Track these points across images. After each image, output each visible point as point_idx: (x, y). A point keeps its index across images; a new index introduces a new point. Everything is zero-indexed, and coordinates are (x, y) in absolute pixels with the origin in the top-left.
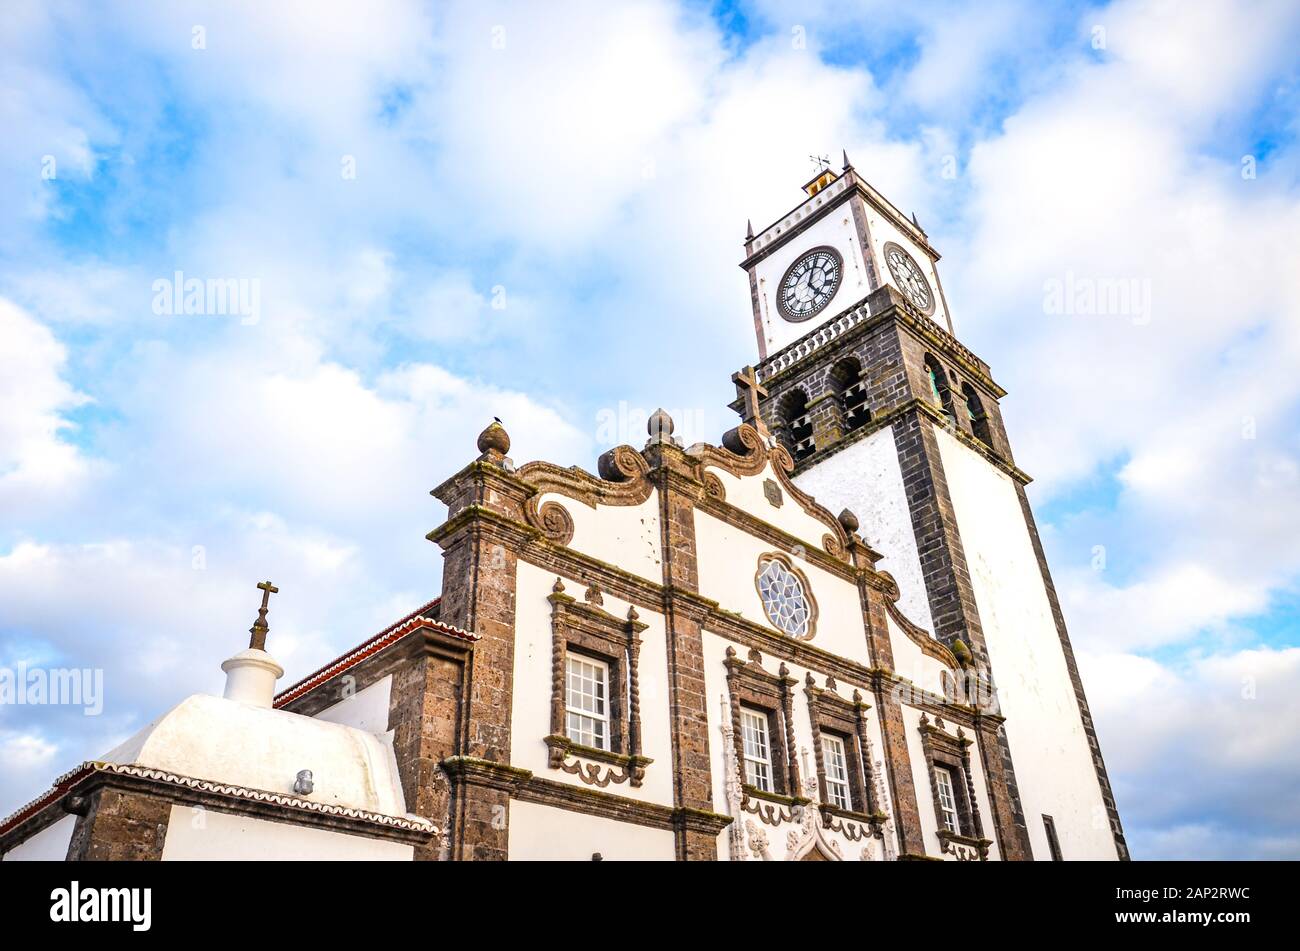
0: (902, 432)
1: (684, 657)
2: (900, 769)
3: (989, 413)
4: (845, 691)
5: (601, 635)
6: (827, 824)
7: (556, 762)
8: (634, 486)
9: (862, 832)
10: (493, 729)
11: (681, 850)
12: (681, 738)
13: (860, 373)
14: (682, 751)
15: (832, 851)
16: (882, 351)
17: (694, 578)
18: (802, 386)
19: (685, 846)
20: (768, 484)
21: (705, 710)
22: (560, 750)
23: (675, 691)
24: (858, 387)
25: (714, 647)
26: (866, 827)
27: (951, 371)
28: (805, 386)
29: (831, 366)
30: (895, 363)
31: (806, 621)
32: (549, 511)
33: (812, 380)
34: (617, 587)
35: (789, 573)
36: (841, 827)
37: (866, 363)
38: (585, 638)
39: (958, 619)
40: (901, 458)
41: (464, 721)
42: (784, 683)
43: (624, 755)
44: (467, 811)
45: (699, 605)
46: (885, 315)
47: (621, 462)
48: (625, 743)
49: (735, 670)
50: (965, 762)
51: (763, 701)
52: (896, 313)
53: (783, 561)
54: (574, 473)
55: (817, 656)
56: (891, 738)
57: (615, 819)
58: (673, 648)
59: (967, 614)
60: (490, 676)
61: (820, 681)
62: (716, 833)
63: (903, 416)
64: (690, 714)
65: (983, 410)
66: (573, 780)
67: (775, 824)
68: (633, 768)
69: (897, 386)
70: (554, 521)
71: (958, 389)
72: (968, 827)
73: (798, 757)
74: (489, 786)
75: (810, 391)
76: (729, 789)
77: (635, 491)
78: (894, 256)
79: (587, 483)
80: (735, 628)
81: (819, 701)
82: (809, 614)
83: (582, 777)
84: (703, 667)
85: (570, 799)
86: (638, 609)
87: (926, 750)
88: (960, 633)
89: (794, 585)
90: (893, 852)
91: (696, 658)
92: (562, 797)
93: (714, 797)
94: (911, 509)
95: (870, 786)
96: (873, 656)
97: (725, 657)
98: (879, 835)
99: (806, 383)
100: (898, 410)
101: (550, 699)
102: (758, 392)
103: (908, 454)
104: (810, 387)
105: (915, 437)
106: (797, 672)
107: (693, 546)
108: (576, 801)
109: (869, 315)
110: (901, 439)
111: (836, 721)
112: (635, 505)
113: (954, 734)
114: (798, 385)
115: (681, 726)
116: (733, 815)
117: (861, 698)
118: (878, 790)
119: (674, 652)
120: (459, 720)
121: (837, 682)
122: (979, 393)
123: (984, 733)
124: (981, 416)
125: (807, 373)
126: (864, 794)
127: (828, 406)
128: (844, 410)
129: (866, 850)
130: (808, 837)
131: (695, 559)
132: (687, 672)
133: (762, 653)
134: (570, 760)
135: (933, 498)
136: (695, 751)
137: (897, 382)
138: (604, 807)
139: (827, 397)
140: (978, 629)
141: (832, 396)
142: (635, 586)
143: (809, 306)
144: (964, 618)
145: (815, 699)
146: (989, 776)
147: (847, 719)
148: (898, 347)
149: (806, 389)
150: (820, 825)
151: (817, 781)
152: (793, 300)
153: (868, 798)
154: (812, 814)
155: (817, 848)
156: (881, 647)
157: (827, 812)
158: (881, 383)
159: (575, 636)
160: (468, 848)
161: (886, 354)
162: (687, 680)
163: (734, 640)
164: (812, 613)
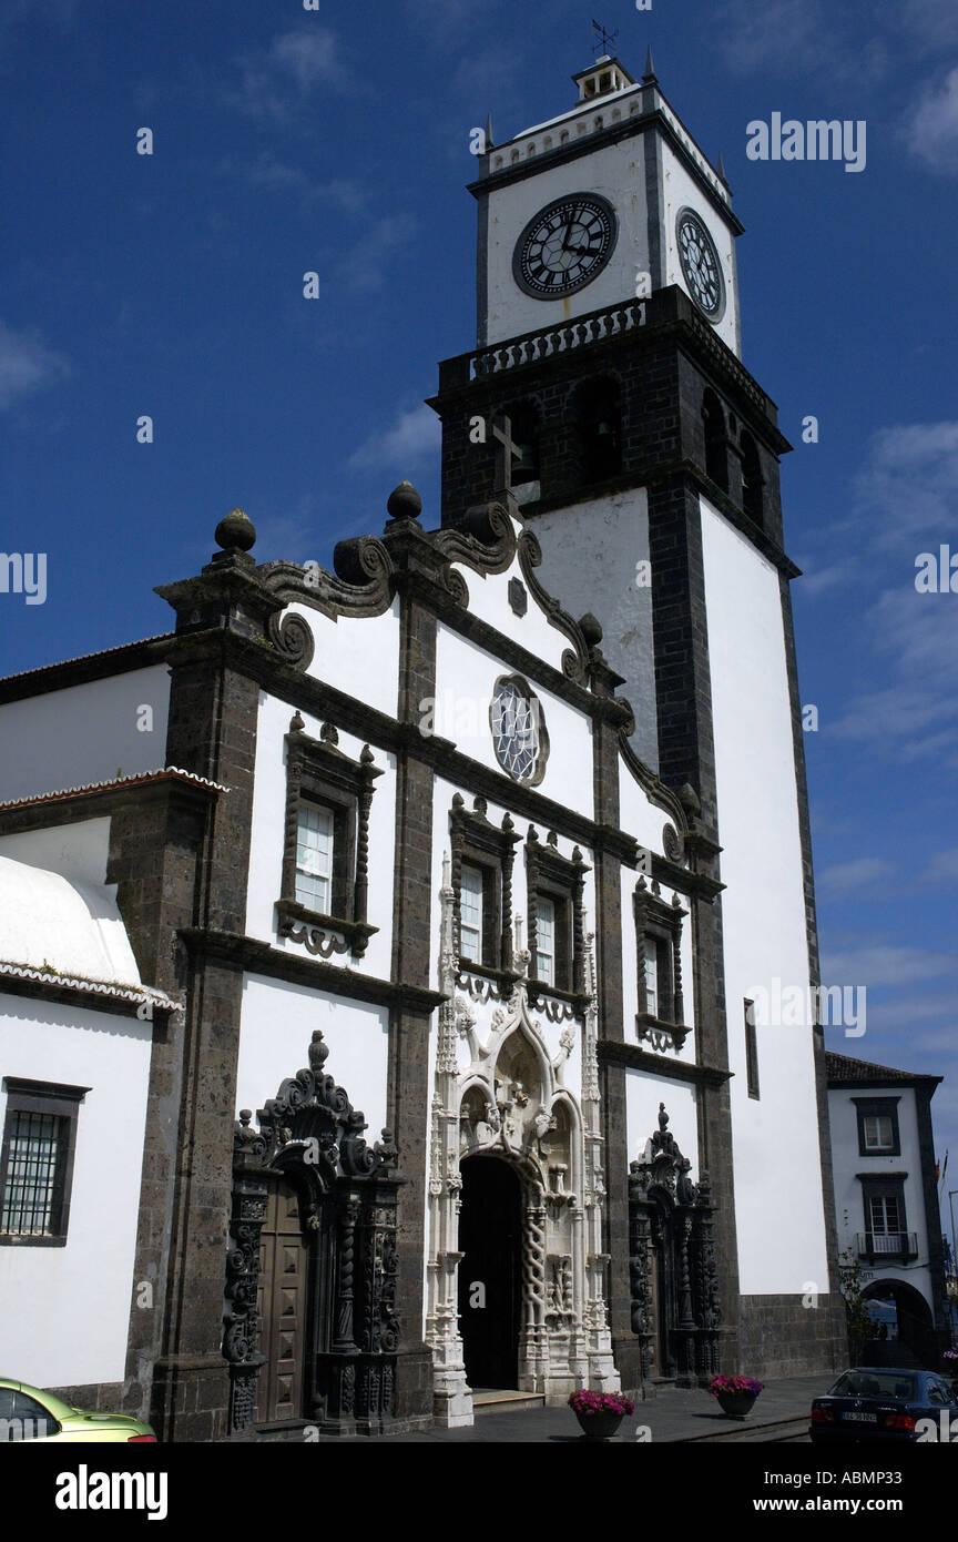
0: (661, 499)
1: (414, 808)
2: (611, 941)
3: (766, 476)
4: (565, 847)
5: (333, 781)
6: (532, 1003)
7: (284, 930)
8: (376, 590)
9: (565, 1013)
10: (232, 893)
11: (395, 1029)
12: (405, 902)
13: (618, 403)
14: (405, 918)
15: (534, 1033)
16: (652, 380)
18: (534, 399)
19: (399, 1025)
20: (513, 585)
21: (430, 871)
22: (288, 916)
23: (403, 848)
26: (569, 1006)
27: (731, 415)
28: (539, 400)
29: (579, 381)
30: (668, 402)
31: (535, 760)
32: (291, 626)
33: (550, 394)
34: (354, 723)
36: (545, 1006)
37: (628, 390)
38: (319, 784)
40: (652, 534)
41: (203, 885)
42: (506, 838)
43: (348, 922)
44: (206, 985)
45: (436, 749)
46: (667, 330)
48: (350, 909)
49: (460, 823)
50: (676, 936)
51: (482, 858)
52: (681, 330)
53: (519, 686)
55: (543, 807)
56: (608, 905)
57: (336, 993)
58: (404, 797)
59: (703, 752)
60: (230, 833)
61: (543, 835)
62: (430, 1012)
63: (665, 478)
64: (414, 875)
65: (759, 471)
66: (300, 951)
67: (482, 1001)
68: (356, 939)
69: (666, 434)
70: (296, 638)
71: (736, 440)
72: (669, 1010)
73: (512, 926)
74: (227, 958)
75: (543, 408)
76: (444, 963)
77: (378, 596)
78: (687, 230)
79: (329, 588)
80: (464, 772)
81: (539, 859)
82: (538, 752)
83: (308, 948)
84: (431, 819)
85: (297, 971)
86: (373, 750)
87: (639, 921)
90: (594, 1036)
91: (426, 809)
92: (290, 970)
93: (430, 973)
94: (655, 605)
95: (579, 962)
96: (600, 804)
97: (450, 807)
99: (541, 396)
100: (661, 468)
101: (282, 857)
102: (513, 455)
103: (663, 531)
104: (546, 403)
105: (676, 511)
106: (521, 825)
107: (433, 668)
108: (302, 974)
109: (642, 321)
110: (658, 510)
111: (553, 884)
112: (377, 615)
113: (669, 903)
114: (531, 395)
115: (406, 890)
116: (447, 992)
117: (581, 858)
118: (587, 966)
119: (404, 801)
120: (198, 882)
121: (560, 838)
122: (761, 449)
123: (700, 902)
124: (757, 480)
125: (545, 382)
126: (572, 971)
127: (566, 436)
129: (567, 1033)
130: (513, 1016)
131: (435, 687)
132: (417, 825)
133: (488, 803)
134: (298, 928)
136: (418, 918)
137: (665, 429)
138: (328, 981)
139: (567, 425)
140: (712, 772)
141: (573, 423)
142: (373, 721)
143: (558, 279)
144: (697, 757)
145: (535, 858)
146: (698, 952)
147: (563, 882)
148: (676, 379)
149: (539, 405)
150: (526, 1004)
151: (529, 955)
152: (538, 263)
153: (574, 973)
154: (521, 993)
155: (520, 1029)
156: (609, 796)
157: (536, 989)
158: (642, 424)
159: (309, 782)
160: (207, 1027)
161: (657, 385)
162: (415, 836)
163: (462, 786)
164: (542, 750)
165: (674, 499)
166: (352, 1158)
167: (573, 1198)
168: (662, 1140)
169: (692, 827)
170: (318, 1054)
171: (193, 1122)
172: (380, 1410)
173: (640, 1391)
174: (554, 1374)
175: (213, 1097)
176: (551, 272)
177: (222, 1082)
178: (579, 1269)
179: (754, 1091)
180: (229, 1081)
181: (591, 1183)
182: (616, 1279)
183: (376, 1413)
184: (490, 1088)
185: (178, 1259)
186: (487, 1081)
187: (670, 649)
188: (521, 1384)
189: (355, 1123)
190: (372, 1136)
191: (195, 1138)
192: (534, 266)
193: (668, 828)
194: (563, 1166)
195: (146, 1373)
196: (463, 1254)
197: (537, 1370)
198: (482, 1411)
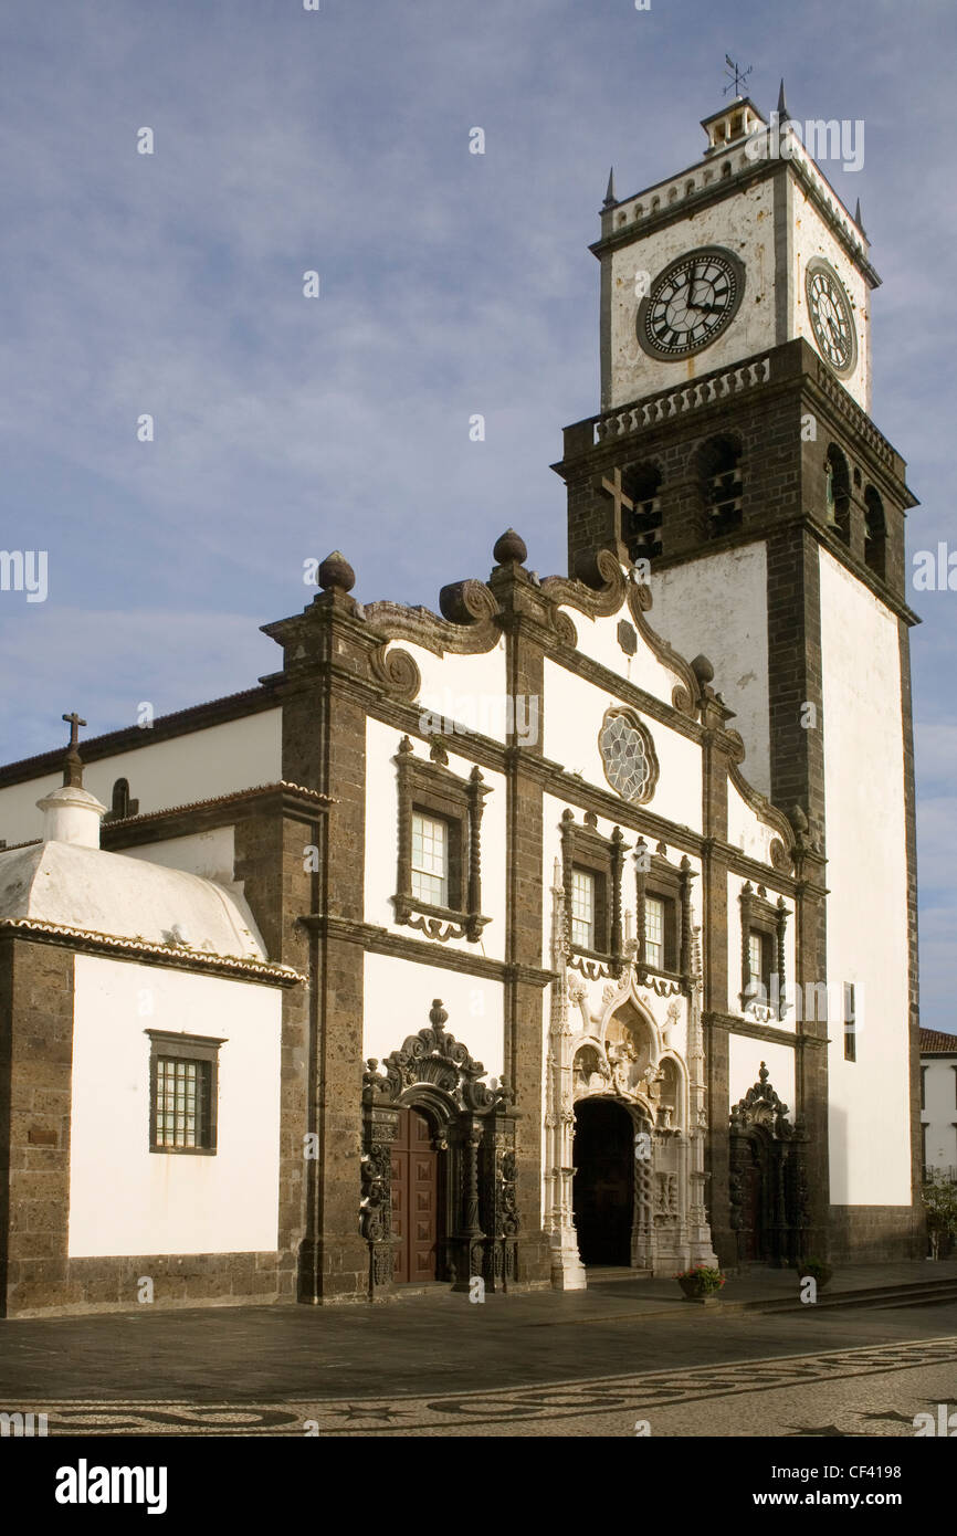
0: (780, 551)
1: (524, 820)
3: (891, 530)
4: (673, 856)
5: (446, 796)
6: (641, 981)
7: (402, 918)
8: (482, 630)
10: (349, 888)
11: (510, 999)
12: (516, 898)
13: (739, 459)
14: (517, 912)
16: (775, 436)
18: (657, 461)
19: (515, 996)
20: (623, 626)
21: (541, 873)
22: (407, 907)
23: (513, 854)
24: (733, 476)
25: (553, 808)
27: (856, 469)
28: (662, 462)
29: (702, 439)
30: (786, 460)
31: (644, 782)
32: (396, 660)
33: (672, 454)
34: (462, 746)
35: (632, 730)
36: (654, 984)
37: (750, 447)
38: (430, 799)
40: (770, 585)
42: (615, 848)
43: (463, 912)
44: (329, 961)
45: (545, 769)
46: (790, 384)
47: (470, 601)
48: (463, 902)
49: (570, 834)
51: (594, 864)
52: (805, 384)
53: (627, 717)
54: (420, 615)
55: (652, 822)
57: (454, 970)
58: (514, 810)
60: (345, 838)
61: (652, 846)
62: (543, 986)
63: (783, 531)
64: (526, 877)
65: (883, 525)
66: (417, 935)
67: (594, 979)
68: (472, 929)
69: (786, 489)
70: (401, 672)
71: (860, 495)
73: (622, 920)
74: (347, 940)
75: (666, 470)
76: (556, 946)
77: (484, 636)
78: (817, 281)
79: (433, 626)
80: (575, 791)
81: (650, 868)
82: (648, 775)
83: (425, 932)
84: (541, 830)
85: (415, 952)
86: (482, 769)
89: (637, 744)
91: (536, 821)
92: (409, 951)
93: (543, 952)
94: (771, 650)
96: (707, 821)
97: (561, 821)
99: (664, 456)
100: (780, 524)
101: (397, 859)
103: (781, 581)
104: (668, 464)
105: (793, 562)
106: (630, 836)
107: (541, 702)
108: (421, 954)
109: (767, 377)
110: (776, 561)
111: (662, 886)
112: (483, 652)
114: (654, 457)
115: (518, 888)
116: (559, 970)
117: (688, 865)
118: (693, 953)
119: (514, 814)
121: (668, 847)
122: (885, 501)
125: (667, 443)
127: (689, 495)
128: (707, 503)
131: (542, 716)
132: (527, 835)
133: (597, 816)
134: (415, 917)
136: (529, 911)
137: (786, 484)
138: (446, 960)
139: (689, 483)
141: (695, 482)
142: (482, 745)
143: (682, 339)
147: (670, 884)
148: (798, 433)
149: (662, 466)
152: (662, 324)
156: (718, 813)
158: (764, 480)
159: (421, 796)
160: (331, 993)
161: (779, 441)
162: (524, 843)
163: (572, 802)
164: (651, 774)
165: (792, 550)
171: (324, 1067)
175: (341, 1048)
176: (675, 332)
185: (318, 1167)
187: (785, 689)
191: (327, 1079)
192: (659, 327)
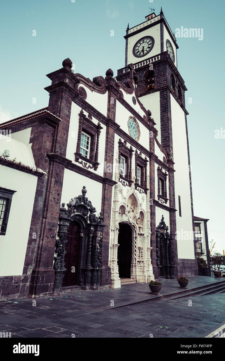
0: (162, 93)
1: (110, 139)
2: (152, 178)
3: (182, 95)
4: (143, 156)
5: (91, 128)
6: (136, 188)
7: (77, 160)
8: (102, 88)
9: (143, 192)
10: (62, 147)
11: (104, 189)
12: (107, 160)
13: (154, 75)
15: (136, 196)
17: (114, 118)
19: (105, 188)
20: (133, 98)
21: (113, 154)
22: (78, 157)
23: (107, 147)
24: (152, 79)
25: (117, 138)
26: (144, 190)
27: (176, 80)
28: (137, 76)
29: (146, 72)
30: (164, 74)
31: (137, 136)
32: (81, 89)
33: (140, 74)
34: (96, 116)
35: (135, 123)
36: (138, 189)
37: (156, 73)
38: (87, 128)
39: (168, 145)
40: (160, 101)
41: (54, 144)
42: (131, 151)
43: (93, 161)
44: (54, 169)
45: (115, 126)
46: (164, 60)
47: (100, 81)
48: (94, 158)
49: (121, 145)
50: (166, 179)
51: (125, 154)
52: (167, 60)
53: (134, 119)
54: (88, 80)
55: (139, 146)
56: (152, 170)
57: (90, 178)
58: (108, 135)
59: (170, 144)
60: (63, 132)
61: (139, 152)
62: (112, 186)
63: (163, 89)
64: (110, 154)
65: (181, 93)
66: (80, 165)
67: (125, 186)
68: (95, 165)
69: (163, 81)
70: (82, 92)
71: (177, 85)
72: (164, 195)
73: (132, 170)
74: (60, 163)
75: (138, 78)
76: (116, 175)
77: (102, 90)
78: (168, 44)
79: (91, 84)
80: (122, 134)
81: (138, 157)
82: (138, 135)
83: (83, 165)
84: (114, 142)
85: (79, 171)
86: (101, 123)
87: (158, 175)
88: (168, 148)
89: (136, 126)
90: (149, 198)
91: (113, 139)
92: (78, 170)
93: (113, 176)
94: (161, 115)
95: (146, 181)
96: (150, 149)
97: (118, 141)
98: (146, 193)
100: (163, 87)
101: (77, 142)
102: (134, 72)
103: (163, 100)
104: (139, 77)
105: (165, 96)
106: (134, 149)
107: (115, 109)
108: (81, 171)
109: (159, 59)
110: (162, 95)
111: (141, 164)
112: (102, 94)
113: (164, 172)
115: (107, 157)
116: (117, 182)
117: (147, 159)
119: (108, 137)
120: (53, 143)
121: (142, 154)
122: (181, 88)
123: (170, 173)
124: (181, 94)
125: (139, 72)
126: (144, 183)
127: (143, 83)
128: (146, 85)
129: (143, 196)
130: (132, 191)
131: (115, 113)
132: (110, 143)
133: (127, 142)
134: (80, 160)
135: (167, 113)
137: (164, 80)
138: (87, 174)
139: (143, 80)
140: (172, 148)
141: (144, 80)
142: (101, 116)
143: (142, 53)
144: (170, 145)
145: (137, 157)
146: (170, 184)
147: (143, 163)
148: (166, 70)
149: (137, 77)
150: (134, 188)
151: (135, 177)
152: (138, 51)
153: (145, 184)
154: (133, 185)
155: (133, 194)
156: (153, 147)
157: (137, 185)
158: (159, 79)
159: (84, 127)
160: (53, 179)
161: (162, 71)
162: (110, 145)
163: (121, 137)
164: (139, 134)
165: (165, 93)
166: (92, 219)
167: (144, 234)
168: (162, 223)
169: (169, 158)
170: (84, 192)
171: (48, 204)
172: (97, 284)
173: (158, 280)
174: (139, 275)
175: (54, 198)
176: (140, 52)
177: (57, 195)
178: (145, 250)
179: (180, 215)
180: (59, 195)
181: (148, 230)
182: (153, 253)
183: (96, 284)
184: (126, 206)
185: (41, 241)
186: (125, 204)
187: (164, 123)
188: (132, 277)
189: (93, 210)
190: (97, 214)
191: (48, 208)
192: (137, 51)
193: (164, 157)
194: (142, 227)
195: (29, 273)
196: (119, 245)
197: (135, 274)
198: (123, 284)
